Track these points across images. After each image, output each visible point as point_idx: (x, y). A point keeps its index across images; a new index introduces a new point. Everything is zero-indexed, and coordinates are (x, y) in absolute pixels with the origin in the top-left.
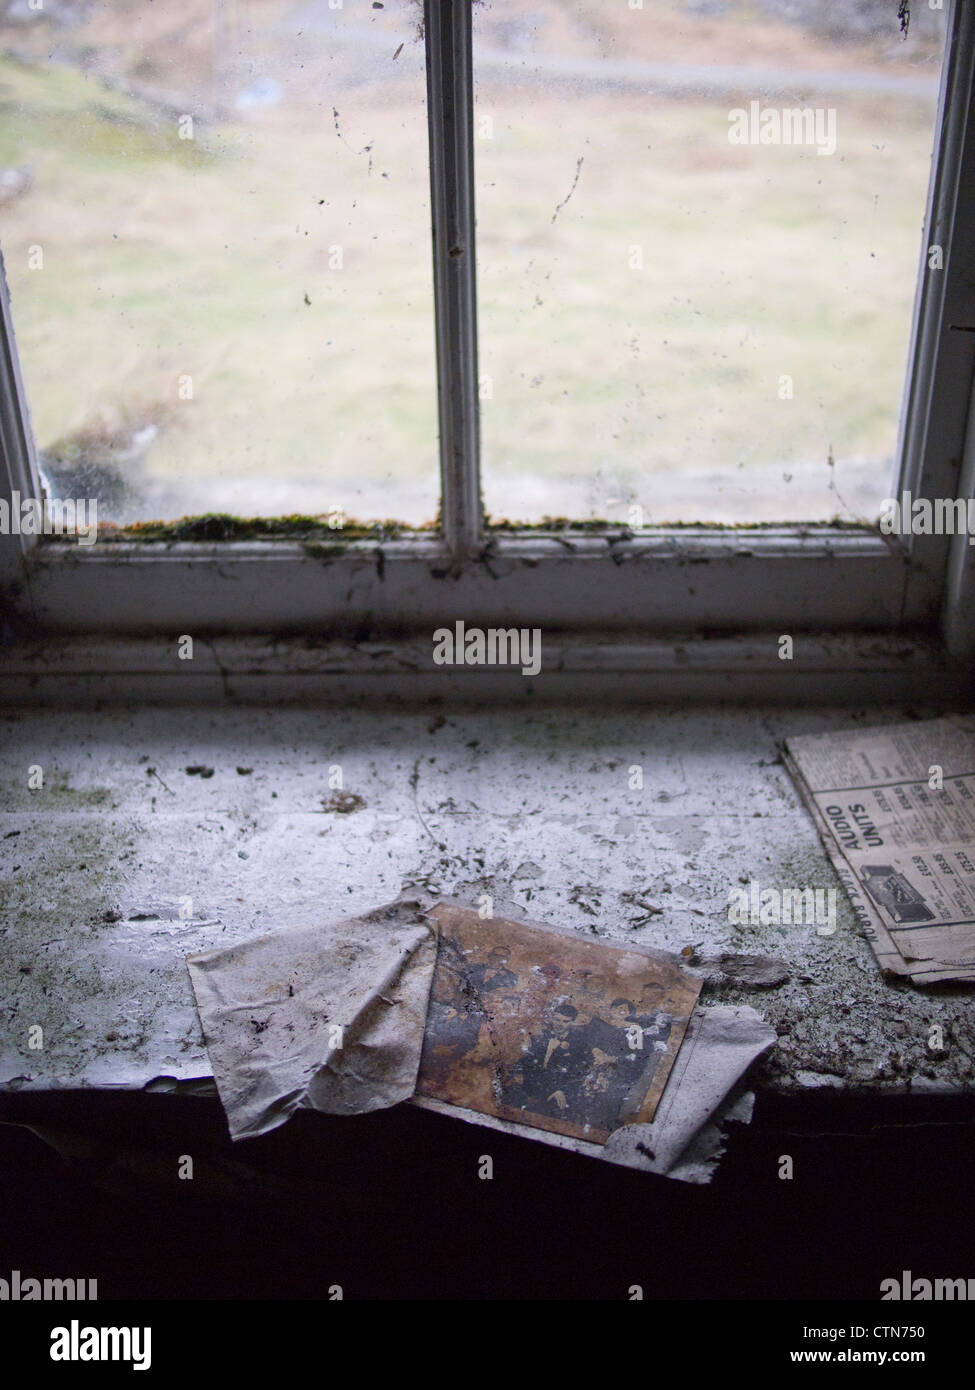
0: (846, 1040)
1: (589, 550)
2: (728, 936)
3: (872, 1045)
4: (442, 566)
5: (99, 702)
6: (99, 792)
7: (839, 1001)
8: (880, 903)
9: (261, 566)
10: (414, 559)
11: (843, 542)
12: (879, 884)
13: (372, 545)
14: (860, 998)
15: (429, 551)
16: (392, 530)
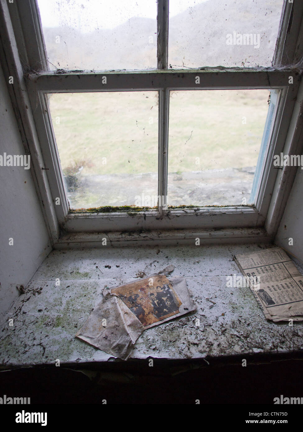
0: (262, 338)
1: (191, 213)
2: (231, 310)
3: (268, 339)
4: (159, 217)
5: (83, 248)
6: (86, 273)
7: (258, 327)
8: (263, 300)
9: (119, 218)
10: (152, 216)
11: (245, 210)
12: (261, 294)
13: (143, 213)
14: (263, 326)
15: (156, 214)
16: (147, 209)
